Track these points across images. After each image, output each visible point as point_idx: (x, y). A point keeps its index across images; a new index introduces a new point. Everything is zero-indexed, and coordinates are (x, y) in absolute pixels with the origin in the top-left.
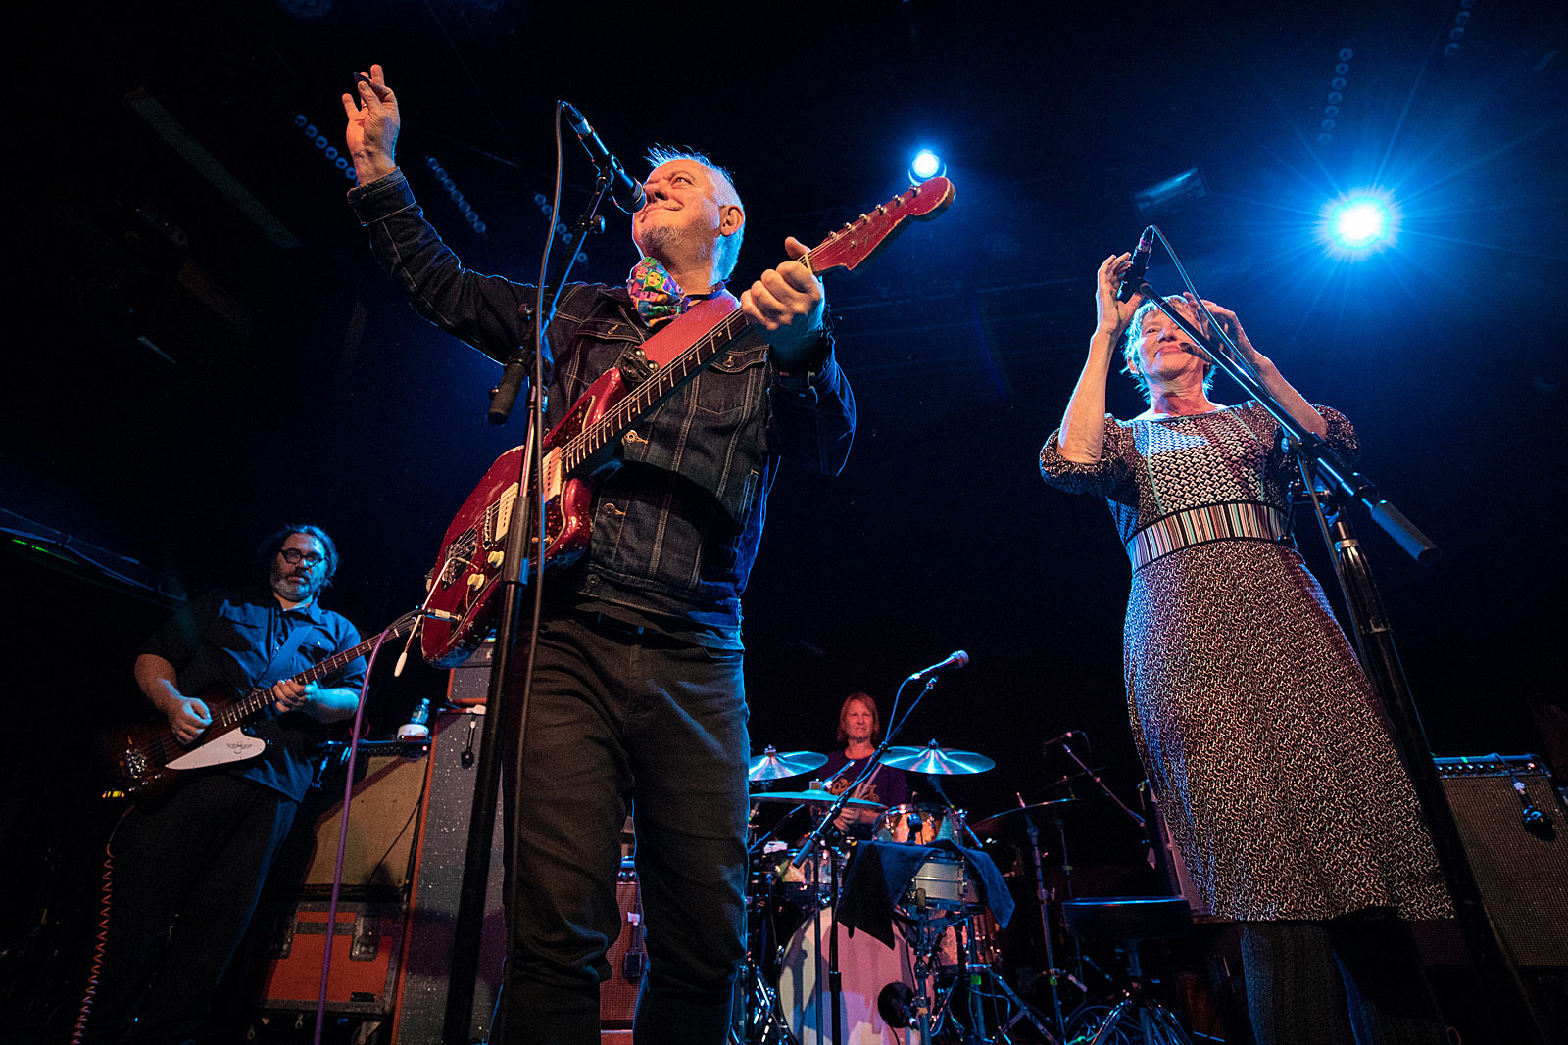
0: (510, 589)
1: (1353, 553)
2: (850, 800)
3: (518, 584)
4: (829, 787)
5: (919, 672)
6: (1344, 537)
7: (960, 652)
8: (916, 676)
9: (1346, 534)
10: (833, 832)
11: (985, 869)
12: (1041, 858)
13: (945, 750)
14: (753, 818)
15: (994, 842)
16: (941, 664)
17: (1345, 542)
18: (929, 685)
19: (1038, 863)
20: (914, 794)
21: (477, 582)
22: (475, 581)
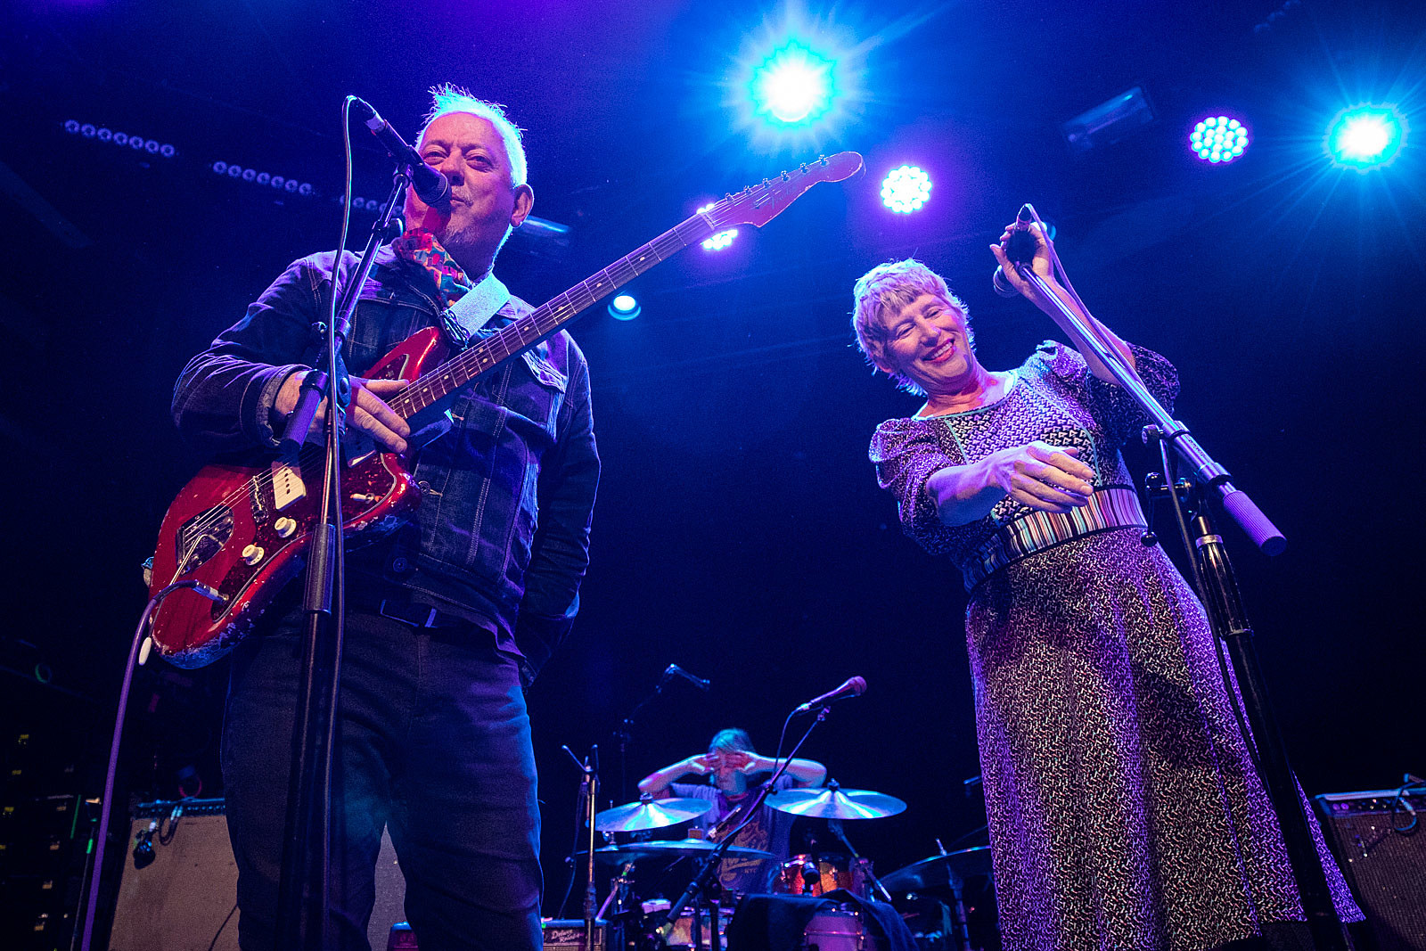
0: (313, 618)
1: (1213, 553)
2: (731, 848)
3: (320, 613)
4: (713, 836)
5: (807, 702)
6: (1205, 533)
7: (856, 678)
8: (805, 706)
9: (1207, 531)
10: (712, 883)
11: (889, 923)
12: (967, 912)
13: (845, 790)
14: (629, 873)
15: (915, 898)
16: (833, 692)
17: (1205, 538)
18: (821, 717)
19: (963, 919)
20: (813, 842)
21: (255, 554)
22: (253, 552)
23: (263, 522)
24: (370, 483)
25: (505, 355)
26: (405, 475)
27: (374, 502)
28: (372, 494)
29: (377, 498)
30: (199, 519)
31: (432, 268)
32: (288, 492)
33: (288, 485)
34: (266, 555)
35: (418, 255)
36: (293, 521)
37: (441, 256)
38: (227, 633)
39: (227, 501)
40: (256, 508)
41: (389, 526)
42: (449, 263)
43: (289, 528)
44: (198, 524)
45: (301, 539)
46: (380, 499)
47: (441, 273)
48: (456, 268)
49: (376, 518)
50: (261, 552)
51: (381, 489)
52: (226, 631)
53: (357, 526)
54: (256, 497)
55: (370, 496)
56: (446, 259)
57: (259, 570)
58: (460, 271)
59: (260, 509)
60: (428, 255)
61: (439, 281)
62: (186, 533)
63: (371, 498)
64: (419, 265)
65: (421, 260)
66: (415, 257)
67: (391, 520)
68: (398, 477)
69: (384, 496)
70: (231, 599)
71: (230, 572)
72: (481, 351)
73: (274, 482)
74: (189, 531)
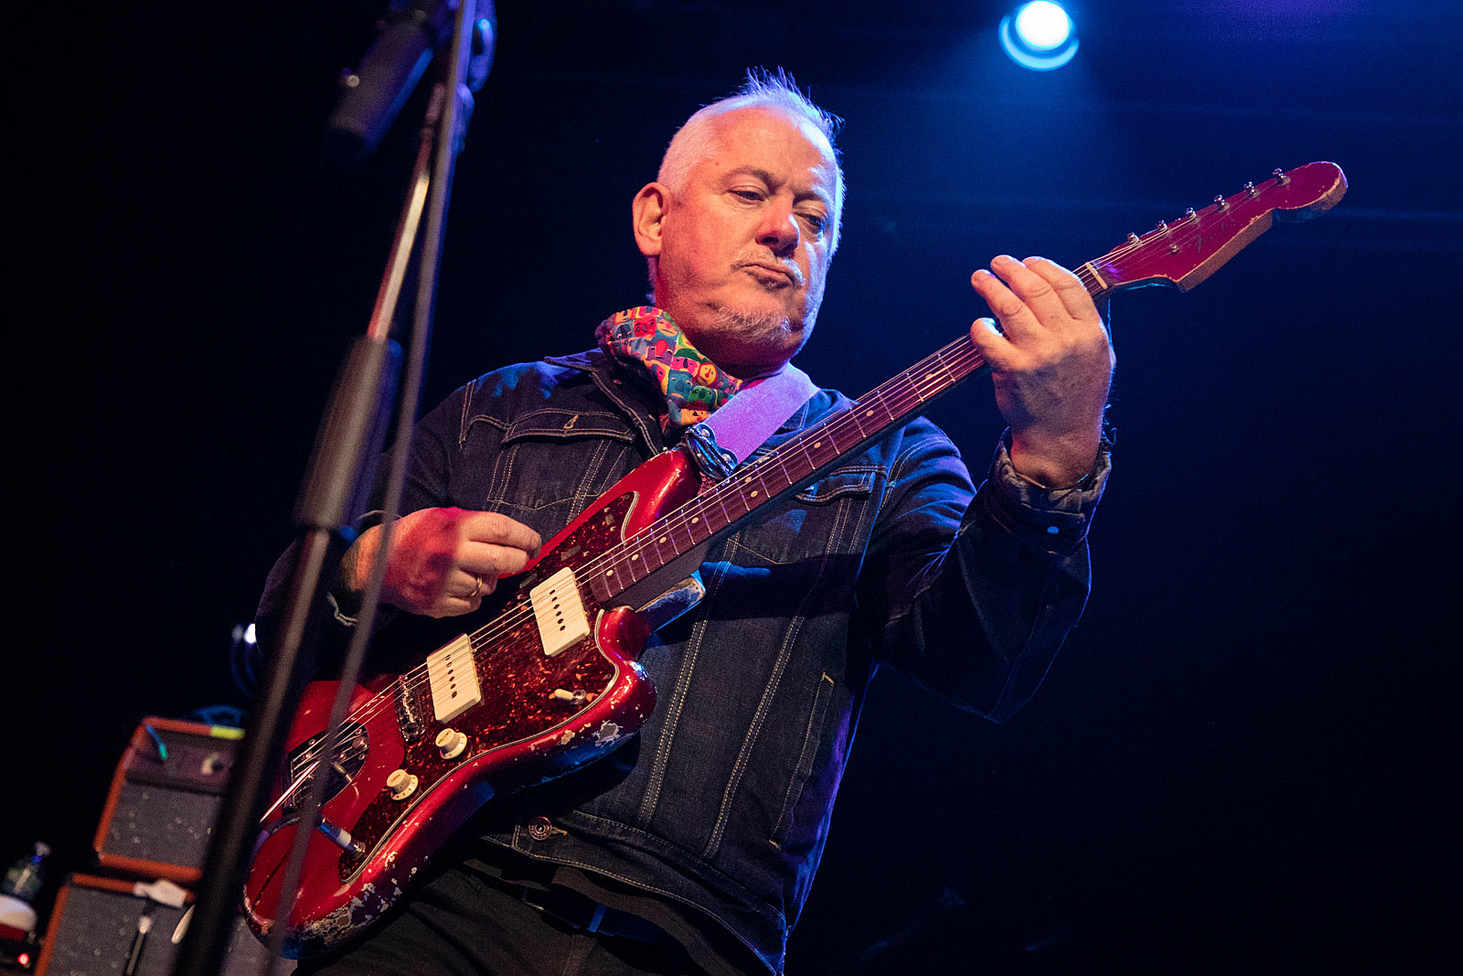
21: (406, 783)
22: (403, 782)
23: (413, 740)
24: (579, 676)
25: (784, 486)
26: (633, 664)
27: (585, 703)
28: (583, 691)
29: (589, 697)
30: (313, 743)
31: (653, 362)
32: (454, 695)
33: (453, 686)
34: (421, 787)
35: (634, 344)
36: (462, 735)
37: (669, 343)
38: (361, 898)
39: (357, 716)
40: (406, 720)
41: (609, 739)
42: (684, 352)
43: (455, 747)
44: (313, 750)
45: (474, 761)
46: (594, 698)
47: (667, 369)
48: (698, 359)
49: (588, 725)
50: (414, 782)
51: (594, 684)
52: (361, 895)
53: (559, 738)
54: (405, 704)
55: (579, 694)
56: (678, 347)
57: (410, 806)
58: (703, 363)
59: (412, 721)
60: (649, 343)
61: (665, 382)
62: (296, 764)
63: (580, 698)
64: (635, 361)
65: (639, 351)
66: (629, 349)
67: (609, 731)
68: (621, 666)
69: (599, 693)
70: (368, 851)
71: (366, 812)
72: (749, 480)
73: (431, 682)
74: (299, 761)
